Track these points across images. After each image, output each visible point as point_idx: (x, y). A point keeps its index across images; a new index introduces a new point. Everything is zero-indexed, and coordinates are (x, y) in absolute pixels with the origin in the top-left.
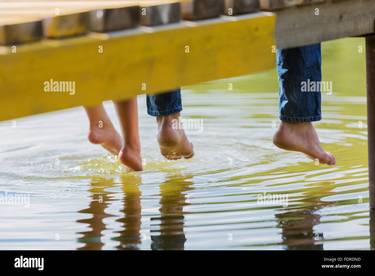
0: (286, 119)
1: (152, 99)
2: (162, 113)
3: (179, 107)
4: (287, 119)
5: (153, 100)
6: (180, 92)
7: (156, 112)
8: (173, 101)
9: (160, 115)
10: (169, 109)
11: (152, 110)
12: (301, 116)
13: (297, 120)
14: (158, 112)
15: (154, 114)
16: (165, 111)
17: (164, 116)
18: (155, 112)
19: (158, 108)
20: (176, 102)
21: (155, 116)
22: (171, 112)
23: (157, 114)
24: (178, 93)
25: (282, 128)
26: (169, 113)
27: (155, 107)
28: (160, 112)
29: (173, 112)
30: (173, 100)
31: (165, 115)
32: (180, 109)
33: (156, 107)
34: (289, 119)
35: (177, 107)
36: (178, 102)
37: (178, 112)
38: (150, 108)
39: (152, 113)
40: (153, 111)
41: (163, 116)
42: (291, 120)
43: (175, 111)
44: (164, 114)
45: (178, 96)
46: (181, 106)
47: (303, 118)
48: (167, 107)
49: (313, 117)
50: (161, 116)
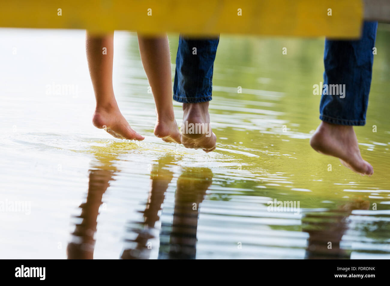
0: (327, 120)
1: (181, 83)
2: (191, 100)
3: (209, 96)
4: (329, 119)
5: (182, 85)
6: (212, 80)
7: (184, 98)
8: (203, 89)
9: (187, 101)
10: (198, 96)
11: (179, 95)
12: (344, 118)
13: (340, 122)
14: (186, 98)
15: (181, 99)
16: (193, 98)
17: (192, 103)
18: (182, 97)
19: (186, 94)
20: (207, 90)
21: (181, 102)
22: (200, 100)
23: (184, 99)
24: (210, 81)
25: (322, 130)
26: (198, 101)
27: (183, 92)
28: (188, 99)
29: (202, 100)
30: (203, 87)
31: (194, 102)
32: (210, 98)
33: (185, 92)
34: (332, 121)
35: (207, 95)
36: (208, 90)
37: (207, 101)
38: (176, 93)
39: (179, 99)
40: (180, 97)
41: (190, 102)
42: (334, 121)
43: (205, 99)
44: (192, 101)
45: (210, 83)
46: (211, 95)
47: (346, 121)
48: (197, 94)
49: (357, 121)
50: (189, 103)
